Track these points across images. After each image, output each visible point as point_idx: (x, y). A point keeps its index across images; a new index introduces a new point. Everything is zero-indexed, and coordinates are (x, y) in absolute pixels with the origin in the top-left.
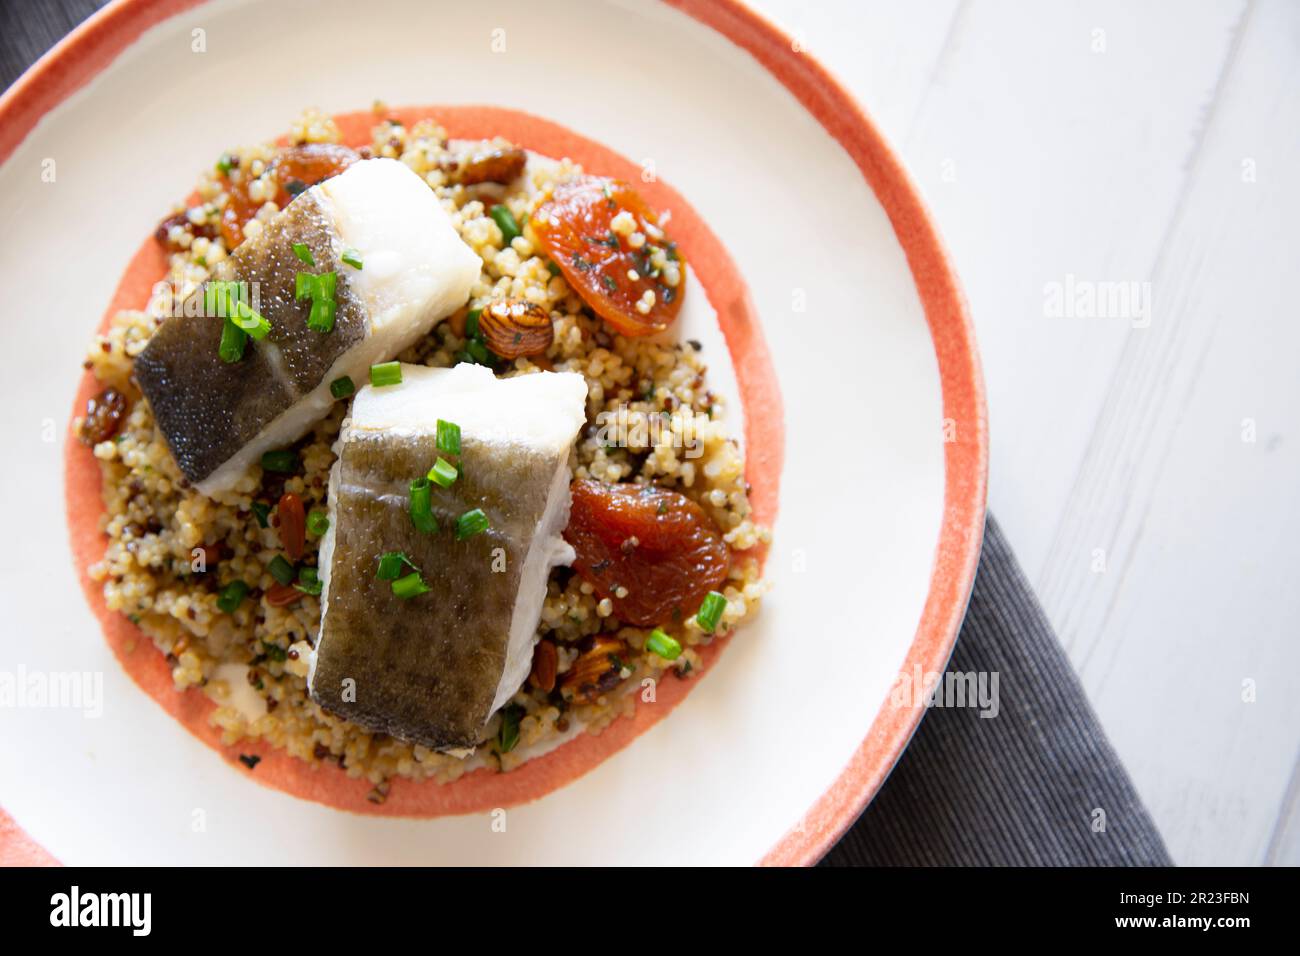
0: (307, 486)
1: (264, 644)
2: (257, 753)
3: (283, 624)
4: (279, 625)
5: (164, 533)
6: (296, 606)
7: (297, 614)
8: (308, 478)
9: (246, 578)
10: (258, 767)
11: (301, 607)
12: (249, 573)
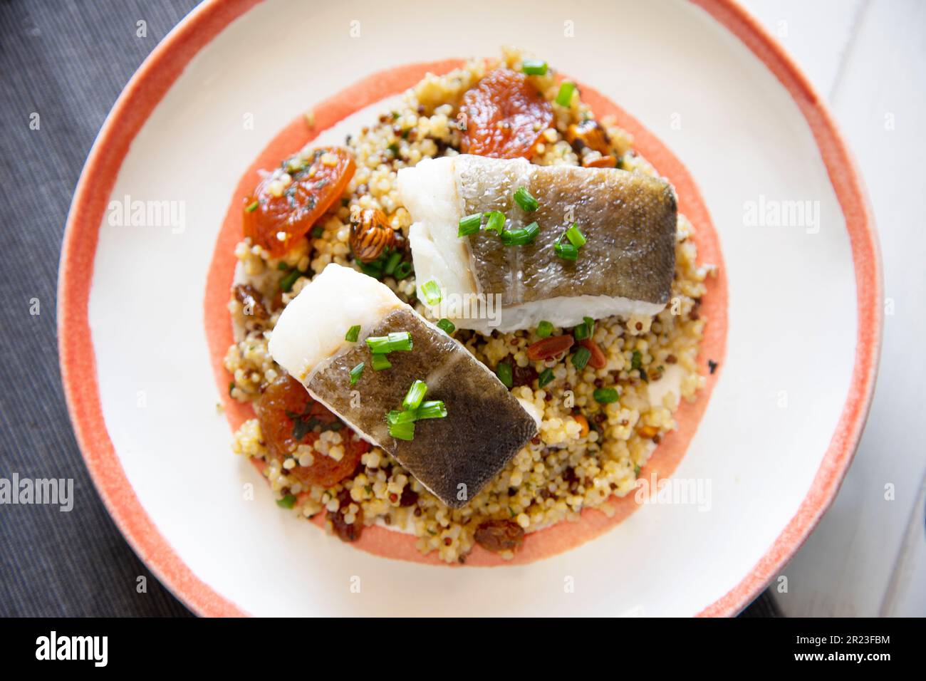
0: (519, 349)
1: (632, 369)
2: (705, 362)
3: (616, 354)
4: (618, 359)
5: (573, 464)
6: (602, 347)
7: (607, 344)
8: (513, 350)
9: (591, 392)
10: (715, 361)
11: (602, 343)
12: (587, 390)
